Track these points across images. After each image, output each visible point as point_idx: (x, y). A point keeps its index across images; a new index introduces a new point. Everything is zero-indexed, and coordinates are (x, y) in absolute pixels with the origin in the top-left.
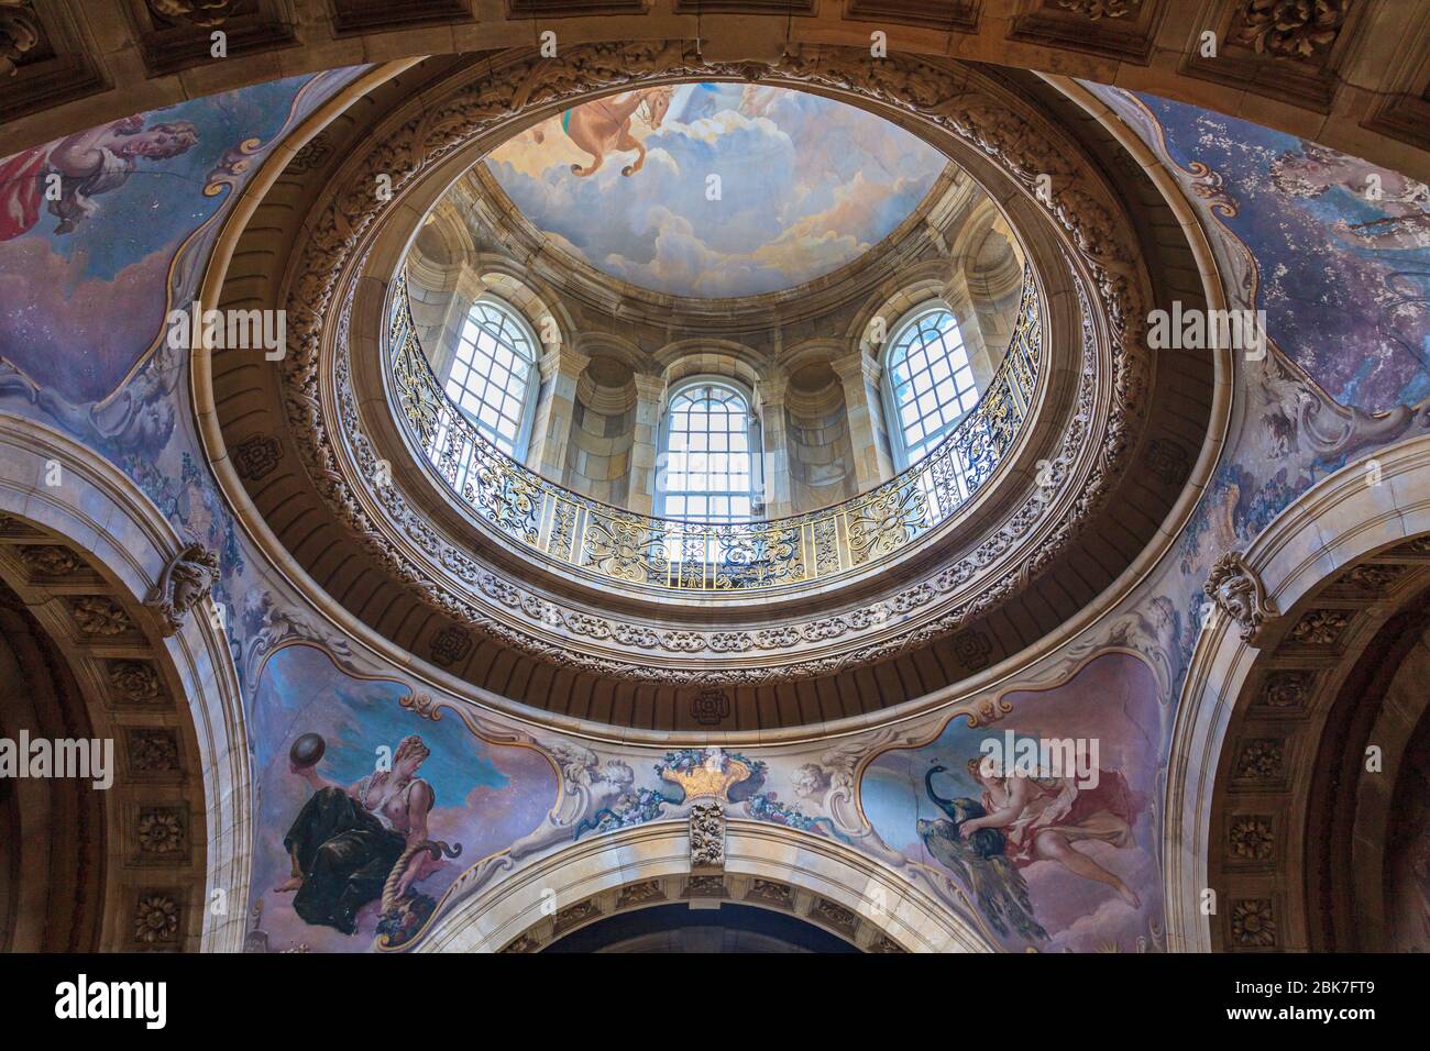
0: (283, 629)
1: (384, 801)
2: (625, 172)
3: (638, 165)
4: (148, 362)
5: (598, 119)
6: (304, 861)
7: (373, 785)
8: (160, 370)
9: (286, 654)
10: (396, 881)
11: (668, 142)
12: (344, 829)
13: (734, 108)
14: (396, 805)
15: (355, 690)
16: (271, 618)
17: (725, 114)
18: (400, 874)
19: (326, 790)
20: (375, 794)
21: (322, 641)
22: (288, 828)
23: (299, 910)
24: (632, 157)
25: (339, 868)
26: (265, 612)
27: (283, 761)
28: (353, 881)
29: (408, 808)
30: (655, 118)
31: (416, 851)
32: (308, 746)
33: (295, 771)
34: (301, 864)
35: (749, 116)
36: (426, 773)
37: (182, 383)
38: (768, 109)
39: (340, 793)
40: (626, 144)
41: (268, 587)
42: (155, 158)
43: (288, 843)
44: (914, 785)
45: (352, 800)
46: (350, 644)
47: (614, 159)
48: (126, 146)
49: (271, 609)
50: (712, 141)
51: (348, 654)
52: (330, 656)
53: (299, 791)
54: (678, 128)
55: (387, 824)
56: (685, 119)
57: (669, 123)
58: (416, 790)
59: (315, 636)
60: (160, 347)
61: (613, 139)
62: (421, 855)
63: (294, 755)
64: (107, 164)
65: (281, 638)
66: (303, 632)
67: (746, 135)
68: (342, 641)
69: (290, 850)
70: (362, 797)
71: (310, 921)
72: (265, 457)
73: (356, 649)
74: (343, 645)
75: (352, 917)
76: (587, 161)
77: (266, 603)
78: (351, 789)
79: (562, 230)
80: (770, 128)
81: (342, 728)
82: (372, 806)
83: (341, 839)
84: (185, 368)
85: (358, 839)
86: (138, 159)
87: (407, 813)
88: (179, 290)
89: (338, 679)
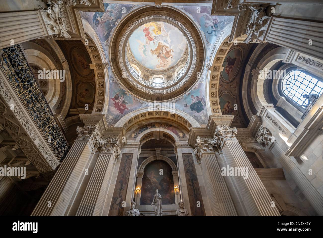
1: (195, 101)
2: (173, 52)
3: (173, 50)
5: (167, 54)
6: (195, 110)
9: (176, 104)
11: (170, 46)
12: (195, 106)
13: (167, 38)
14: (196, 100)
15: (183, 99)
17: (168, 39)
18: (202, 102)
19: (190, 106)
20: (194, 101)
24: (172, 51)
25: (198, 108)
27: (185, 108)
28: (200, 107)
30: (168, 48)
32: (185, 105)
35: (168, 36)
36: (195, 96)
38: (167, 33)
39: (191, 104)
40: (170, 51)
44: (210, 36)
46: (179, 98)
47: (171, 53)
50: (171, 41)
52: (178, 100)
54: (169, 45)
55: (197, 102)
56: (168, 44)
57: (168, 46)
58: (196, 98)
61: (169, 53)
62: (202, 99)
63: (185, 107)
67: (170, 36)
71: (200, 112)
72: (159, 99)
75: (202, 108)
76: (171, 56)
78: (192, 103)
79: (177, 61)
80: (169, 33)
81: (186, 102)
85: (197, 105)
87: (198, 99)
88: (137, 99)
89: (181, 100)
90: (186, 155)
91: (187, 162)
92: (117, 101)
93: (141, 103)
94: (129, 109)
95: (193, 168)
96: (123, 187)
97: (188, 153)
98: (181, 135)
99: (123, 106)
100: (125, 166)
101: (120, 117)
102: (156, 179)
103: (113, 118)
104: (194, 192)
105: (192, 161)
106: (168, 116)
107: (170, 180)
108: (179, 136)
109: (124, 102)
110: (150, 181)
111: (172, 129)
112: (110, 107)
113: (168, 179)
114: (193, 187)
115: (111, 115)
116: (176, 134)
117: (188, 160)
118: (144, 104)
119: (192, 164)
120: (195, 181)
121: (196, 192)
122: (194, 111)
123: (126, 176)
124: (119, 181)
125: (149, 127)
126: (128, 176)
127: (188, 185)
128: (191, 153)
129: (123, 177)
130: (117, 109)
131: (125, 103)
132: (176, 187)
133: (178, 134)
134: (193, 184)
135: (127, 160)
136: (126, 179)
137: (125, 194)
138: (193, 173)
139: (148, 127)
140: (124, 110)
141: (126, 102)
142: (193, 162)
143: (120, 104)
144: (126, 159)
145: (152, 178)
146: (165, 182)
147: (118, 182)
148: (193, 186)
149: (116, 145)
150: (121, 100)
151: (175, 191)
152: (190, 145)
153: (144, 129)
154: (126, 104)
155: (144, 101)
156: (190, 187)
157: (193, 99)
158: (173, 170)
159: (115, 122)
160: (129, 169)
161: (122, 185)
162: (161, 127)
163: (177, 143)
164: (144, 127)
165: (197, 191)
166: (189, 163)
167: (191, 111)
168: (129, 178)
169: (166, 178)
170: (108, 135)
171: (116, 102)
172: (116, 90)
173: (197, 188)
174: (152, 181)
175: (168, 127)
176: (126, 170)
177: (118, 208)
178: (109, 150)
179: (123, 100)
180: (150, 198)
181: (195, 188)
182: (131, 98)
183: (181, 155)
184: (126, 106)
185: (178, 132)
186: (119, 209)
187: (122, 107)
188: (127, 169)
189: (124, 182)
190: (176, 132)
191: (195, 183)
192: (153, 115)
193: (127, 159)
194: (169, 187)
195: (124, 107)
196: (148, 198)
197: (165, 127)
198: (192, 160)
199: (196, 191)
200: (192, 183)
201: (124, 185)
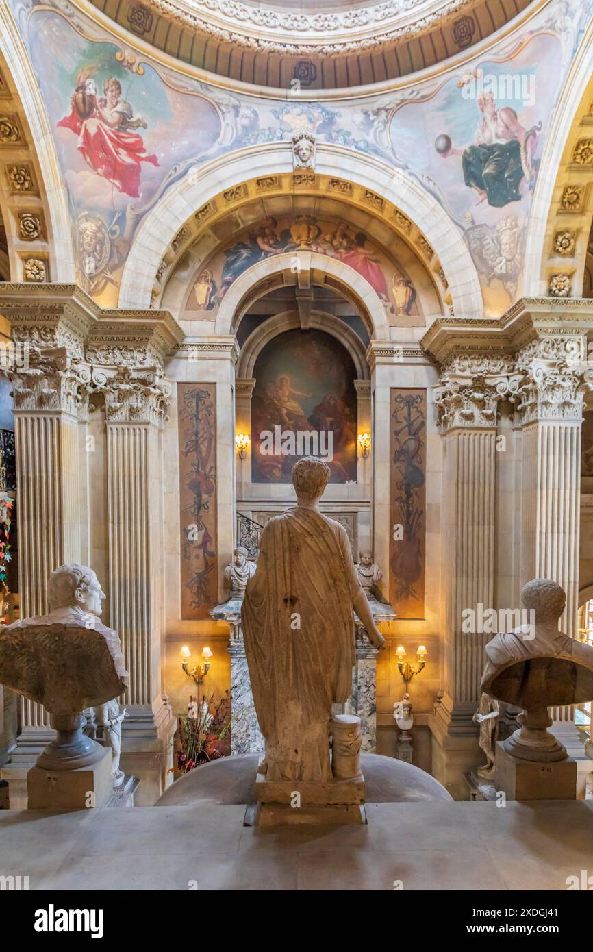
0: (384, 113)
1: (493, 134)
4: (221, 110)
6: (480, 186)
7: (483, 131)
8: (227, 105)
9: (394, 121)
10: (526, 162)
12: (486, 161)
14: (500, 130)
15: (437, 102)
16: (374, 115)
18: (526, 157)
19: (465, 152)
20: (487, 134)
21: (403, 101)
22: (463, 178)
23: (493, 205)
25: (497, 177)
26: (369, 116)
28: (507, 177)
29: (507, 127)
31: (526, 141)
32: (442, 143)
33: (445, 156)
34: (481, 188)
37: (239, 97)
39: (473, 148)
41: (360, 107)
42: (120, 93)
43: (468, 184)
45: (480, 146)
46: (415, 88)
48: (112, 103)
49: (370, 113)
51: (418, 93)
52: (412, 102)
53: (455, 163)
55: (503, 142)
58: (503, 115)
59: (398, 102)
60: (216, 102)
62: (529, 140)
63: (439, 151)
64: (119, 110)
65: (387, 117)
66: (392, 106)
68: (410, 91)
69: (471, 186)
70: (483, 141)
71: (501, 206)
72: (307, 69)
73: (419, 87)
74: (412, 92)
75: (517, 191)
77: (366, 113)
78: (476, 142)
81: (447, 122)
82: (490, 141)
83: (489, 165)
84: (234, 94)
85: (496, 159)
86: (119, 99)
87: (508, 128)
88: (190, 89)
89: (425, 106)
90: (405, 394)
91: (405, 423)
92: (92, 125)
93: (214, 108)
94: (161, 156)
95: (421, 444)
96: (203, 502)
97: (412, 386)
98: (400, 294)
99: (127, 147)
100: (196, 434)
101: (129, 222)
102: (297, 405)
103: (99, 230)
104: (408, 518)
105: (420, 419)
106: (351, 196)
107: (347, 410)
108: (389, 305)
109: (125, 120)
110: (278, 410)
111: (365, 260)
112: (70, 173)
113: (340, 404)
114: (408, 507)
115: (87, 218)
116: (381, 290)
117: (409, 414)
118: (229, 118)
119: (417, 432)
120: (416, 489)
121: (413, 520)
122: (474, 192)
123: (207, 470)
124: (188, 484)
125: (266, 247)
126: (211, 468)
127: (394, 499)
128: (425, 386)
129: (198, 472)
130: (107, 175)
131: (131, 125)
132: (363, 439)
133: (386, 293)
134: (408, 497)
135: (197, 412)
136: (206, 477)
137: (213, 521)
138: (417, 464)
139: (259, 241)
140: (135, 171)
141: (137, 116)
142: (423, 424)
143: (111, 139)
144: (194, 404)
145: (286, 399)
146: (330, 416)
147: (186, 487)
148: (407, 502)
149: (154, 387)
150: (110, 114)
151: (360, 450)
152: (428, 354)
153: (245, 253)
154: (140, 131)
155: (231, 91)
156: (397, 504)
157: (488, 116)
158: (359, 374)
159: (116, 260)
160: (210, 443)
161: (199, 495)
162: (318, 245)
163: (380, 343)
164: (245, 247)
165: (416, 516)
166: (410, 425)
167: (464, 188)
168: (216, 476)
169: (332, 402)
170: (110, 336)
171: (87, 134)
172: (70, 62)
173: (417, 509)
174: (284, 411)
175: (348, 249)
176: (203, 448)
177: (201, 555)
178: (133, 411)
179: (119, 107)
180: (279, 463)
181: (411, 509)
182: (159, 84)
183: (388, 392)
184: (140, 142)
185: (390, 277)
186: (204, 555)
187: (124, 157)
188: (206, 443)
189: (204, 487)
190: (381, 276)
191: (416, 494)
192: (280, 186)
193: (197, 404)
194: (342, 430)
195: (135, 149)
196: (276, 464)
197: (336, 250)
198: (422, 414)
199: (412, 516)
200: (407, 493)
201: (204, 496)
